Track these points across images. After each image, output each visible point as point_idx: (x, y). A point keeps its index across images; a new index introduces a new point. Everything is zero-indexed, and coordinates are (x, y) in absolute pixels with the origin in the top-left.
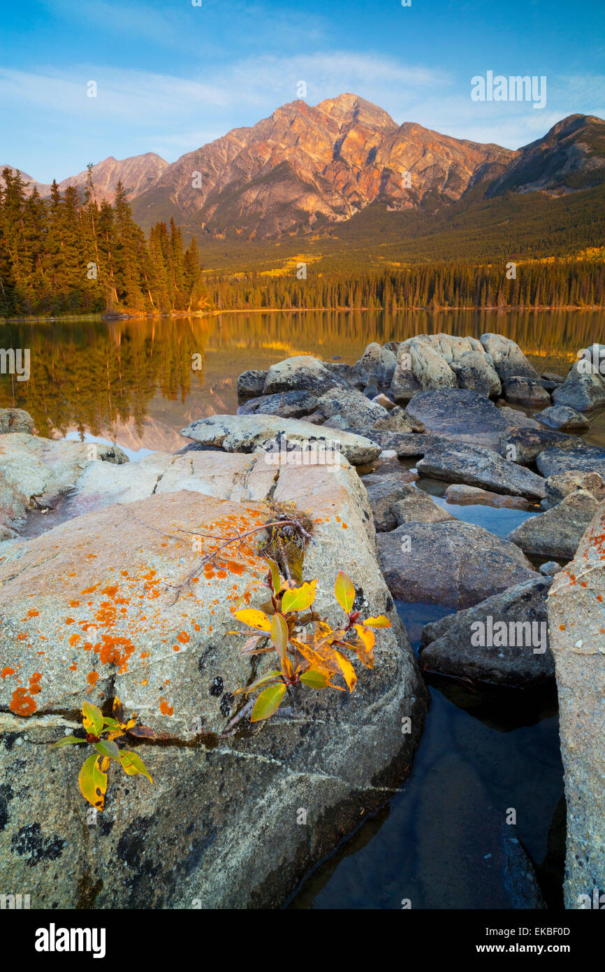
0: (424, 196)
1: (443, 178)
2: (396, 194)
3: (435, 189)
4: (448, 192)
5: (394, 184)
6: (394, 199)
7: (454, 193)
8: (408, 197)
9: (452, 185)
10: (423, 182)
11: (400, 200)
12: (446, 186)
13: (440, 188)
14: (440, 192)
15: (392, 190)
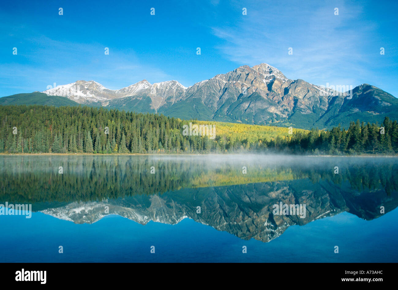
0: (313, 108)
1: (318, 101)
2: (302, 107)
3: (316, 106)
4: (321, 107)
5: (300, 103)
6: (302, 109)
7: (324, 107)
8: (307, 108)
9: (323, 104)
10: (310, 102)
11: (304, 109)
12: (320, 105)
13: (318, 105)
14: (318, 106)
15: (301, 105)
